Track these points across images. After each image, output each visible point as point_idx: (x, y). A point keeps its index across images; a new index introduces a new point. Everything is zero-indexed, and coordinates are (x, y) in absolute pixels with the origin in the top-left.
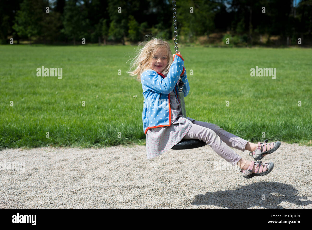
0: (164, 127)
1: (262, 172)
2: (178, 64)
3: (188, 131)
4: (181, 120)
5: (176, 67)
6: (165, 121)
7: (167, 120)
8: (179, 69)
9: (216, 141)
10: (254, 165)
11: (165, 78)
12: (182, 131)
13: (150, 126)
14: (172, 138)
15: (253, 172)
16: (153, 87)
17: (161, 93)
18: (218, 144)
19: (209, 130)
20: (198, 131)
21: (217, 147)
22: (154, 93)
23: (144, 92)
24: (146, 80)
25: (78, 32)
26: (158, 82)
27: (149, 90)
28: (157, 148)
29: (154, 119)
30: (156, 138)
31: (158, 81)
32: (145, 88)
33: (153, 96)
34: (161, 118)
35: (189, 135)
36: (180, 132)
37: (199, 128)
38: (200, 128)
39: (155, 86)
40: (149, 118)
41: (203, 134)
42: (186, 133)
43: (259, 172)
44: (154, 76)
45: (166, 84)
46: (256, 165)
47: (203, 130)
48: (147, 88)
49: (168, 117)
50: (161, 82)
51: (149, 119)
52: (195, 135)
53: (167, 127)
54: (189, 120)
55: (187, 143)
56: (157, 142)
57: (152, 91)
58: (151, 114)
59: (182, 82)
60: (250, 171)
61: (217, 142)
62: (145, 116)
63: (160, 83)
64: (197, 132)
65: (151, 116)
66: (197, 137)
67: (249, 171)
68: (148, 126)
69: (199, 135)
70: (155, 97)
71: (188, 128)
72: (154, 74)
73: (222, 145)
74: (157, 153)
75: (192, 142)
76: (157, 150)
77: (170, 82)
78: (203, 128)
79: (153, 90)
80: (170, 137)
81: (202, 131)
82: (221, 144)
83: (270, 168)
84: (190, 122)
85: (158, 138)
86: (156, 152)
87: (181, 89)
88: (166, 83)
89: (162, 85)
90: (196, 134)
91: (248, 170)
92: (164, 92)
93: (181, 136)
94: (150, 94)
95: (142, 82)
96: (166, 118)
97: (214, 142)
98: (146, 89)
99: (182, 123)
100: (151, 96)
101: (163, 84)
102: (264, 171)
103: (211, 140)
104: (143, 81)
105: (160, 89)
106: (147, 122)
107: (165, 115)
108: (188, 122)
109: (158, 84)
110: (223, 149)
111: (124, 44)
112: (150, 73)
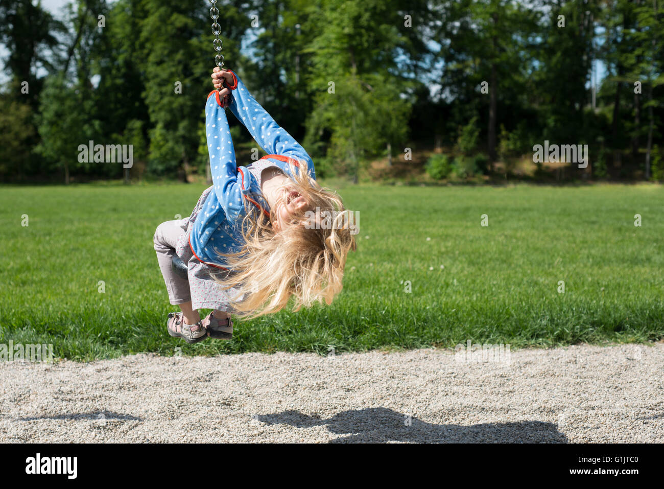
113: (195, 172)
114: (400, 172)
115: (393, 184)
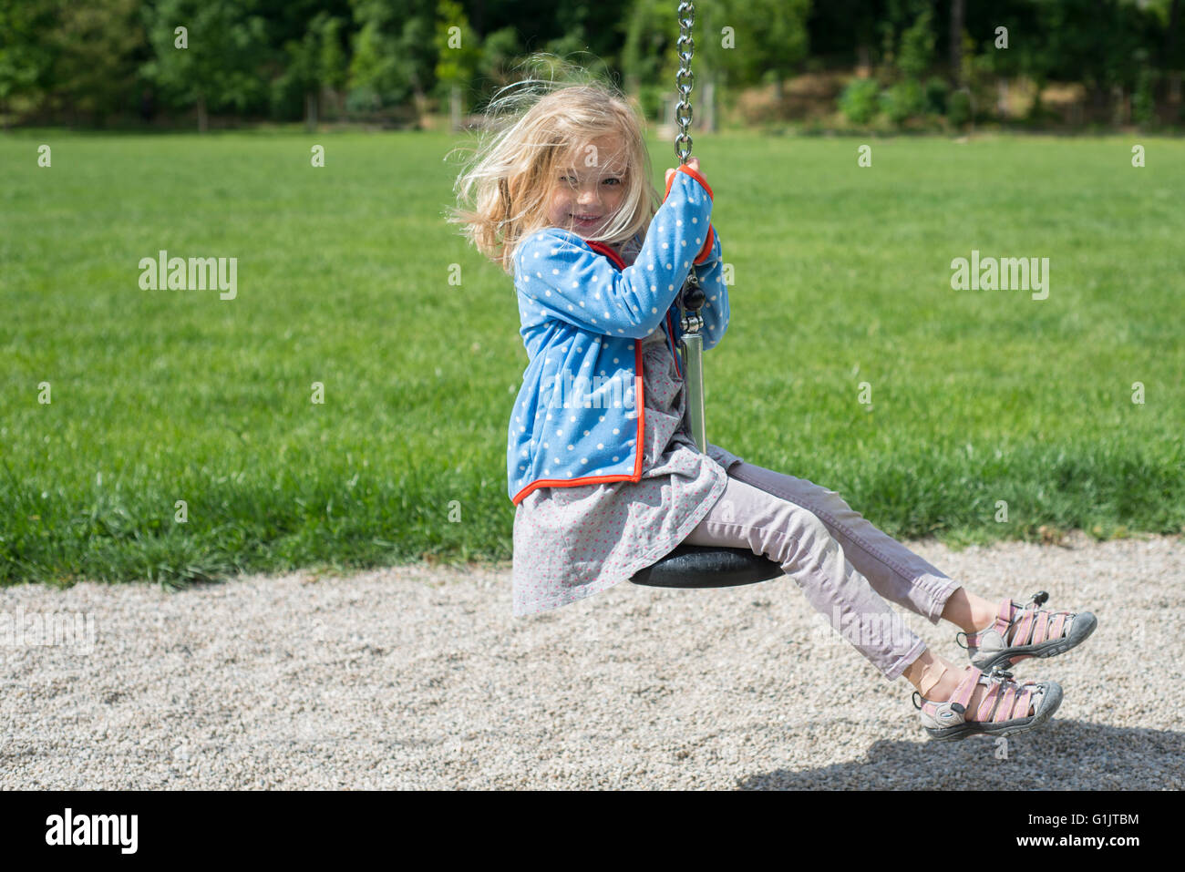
0: (610, 484)
1: (1007, 718)
2: (690, 211)
3: (709, 513)
4: (682, 458)
5: (679, 223)
6: (616, 459)
7: (624, 454)
8: (689, 232)
9: (825, 565)
10: (979, 684)
11: (632, 272)
12: (681, 510)
13: (547, 474)
14: (635, 538)
15: (970, 716)
16: (570, 308)
17: (609, 333)
18: (833, 578)
19: (801, 515)
20: (752, 512)
21: (829, 589)
22: (572, 331)
23: (529, 329)
24: (539, 275)
25: (219, 76)
26: (595, 283)
27: (551, 320)
28: (561, 573)
29: (571, 448)
30: (562, 528)
31: (594, 279)
32: (536, 309)
33: (569, 348)
34: (600, 446)
35: (709, 526)
36: (670, 514)
37: (759, 501)
38: (763, 503)
39: (582, 304)
40: (545, 441)
41: (772, 527)
42: (699, 519)
43: (996, 720)
44: (575, 257)
45: (633, 295)
46: (985, 685)
47: (775, 513)
48: (545, 312)
49: (631, 442)
50: (610, 288)
51: (546, 445)
52: (735, 529)
53: (617, 487)
54: (715, 463)
55: (697, 561)
56: (565, 545)
57: (563, 324)
58: (556, 424)
59: (697, 293)
60: (956, 707)
61: (831, 567)
62: (530, 429)
63: (604, 288)
64: (747, 519)
65: (554, 431)
66: (746, 539)
67: (952, 708)
68: (536, 477)
69: (755, 532)
70: (580, 350)
71: (710, 499)
72: (577, 250)
73: (848, 584)
74: (554, 595)
75: (721, 558)
76: (557, 581)
77: (654, 289)
78: (776, 502)
79: (569, 321)
80: (628, 530)
81: (767, 512)
82: (845, 581)
83: (1045, 706)
84: (721, 472)
85: (571, 531)
86: (552, 589)
87: (694, 324)
88: (634, 289)
89: (616, 301)
90: (740, 528)
91: (948, 706)
92: (621, 331)
93: (674, 529)
94: (556, 337)
95: (522, 282)
96: (624, 445)
97: (816, 569)
98: (539, 314)
99: (686, 472)
100: (563, 347)
101: (622, 293)
102: (1016, 716)
103: (805, 559)
104: (527, 279)
105: (607, 315)
106: (536, 459)
107: (616, 432)
108: (709, 469)
109: (598, 296)
110: (853, 601)
111: (418, 129)
112: (558, 246)
113: (434, 111)
114: (794, 111)
115: (780, 134)
